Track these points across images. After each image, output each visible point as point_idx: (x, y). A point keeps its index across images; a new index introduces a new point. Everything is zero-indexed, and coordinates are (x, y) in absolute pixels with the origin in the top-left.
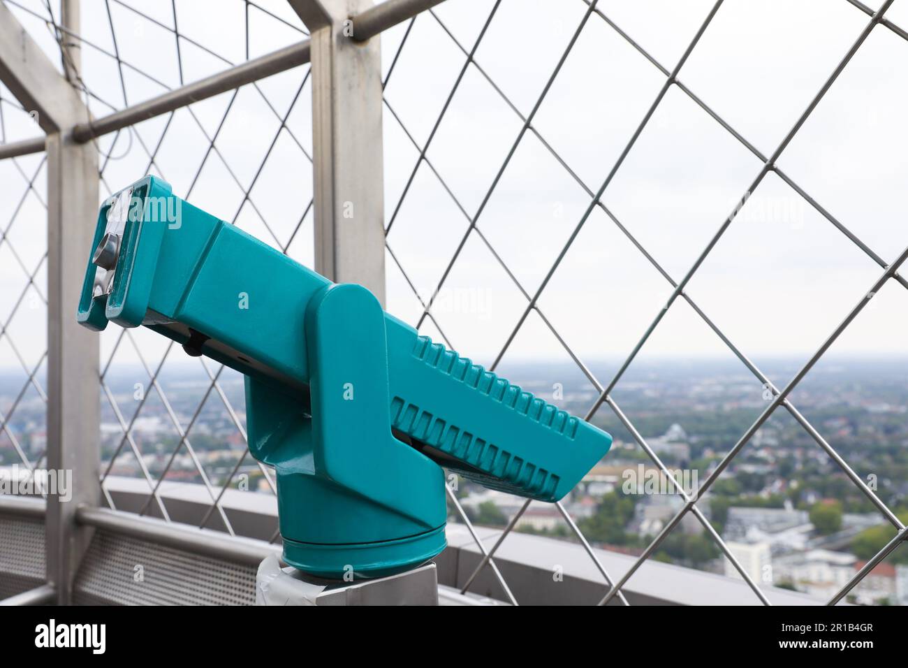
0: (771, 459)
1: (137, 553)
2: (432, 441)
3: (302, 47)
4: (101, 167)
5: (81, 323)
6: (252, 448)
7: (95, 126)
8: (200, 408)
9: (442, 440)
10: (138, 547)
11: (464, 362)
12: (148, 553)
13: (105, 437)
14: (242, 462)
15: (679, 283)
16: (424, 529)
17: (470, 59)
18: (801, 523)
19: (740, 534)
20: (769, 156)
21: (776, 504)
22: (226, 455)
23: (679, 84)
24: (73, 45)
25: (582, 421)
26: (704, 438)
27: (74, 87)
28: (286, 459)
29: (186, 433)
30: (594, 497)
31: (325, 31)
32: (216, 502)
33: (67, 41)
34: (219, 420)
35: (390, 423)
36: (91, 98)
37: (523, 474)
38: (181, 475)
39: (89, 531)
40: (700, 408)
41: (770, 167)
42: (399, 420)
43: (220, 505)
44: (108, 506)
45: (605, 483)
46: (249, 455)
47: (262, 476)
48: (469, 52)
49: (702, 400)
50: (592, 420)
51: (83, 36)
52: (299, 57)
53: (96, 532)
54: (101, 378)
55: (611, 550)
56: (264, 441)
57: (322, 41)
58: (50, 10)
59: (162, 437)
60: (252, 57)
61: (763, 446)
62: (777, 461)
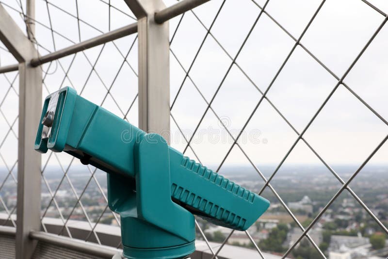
0: (351, 213)
1: (57, 252)
2: (189, 203)
3: (133, 26)
4: (43, 78)
5: (36, 150)
6: (110, 205)
7: (41, 59)
8: (86, 187)
9: (194, 202)
10: (57, 250)
11: (204, 168)
12: (62, 253)
13: (42, 199)
14: (105, 211)
15: (300, 133)
16: (186, 242)
17: (209, 32)
18: (365, 244)
19: (337, 248)
20: (340, 78)
21: (353, 234)
22: (97, 208)
23: (301, 45)
24: (32, 23)
25: (257, 195)
26: (319, 203)
27: (32, 42)
28: (125, 211)
29: (80, 198)
30: (268, 230)
31: (144, 19)
32: (93, 229)
33: (29, 21)
34: (94, 191)
35: (171, 194)
36: (39, 47)
37: (230, 218)
38: (76, 217)
39: (35, 242)
40: (317, 188)
41: (341, 82)
42: (175, 193)
43: (95, 231)
44: (44, 231)
45: (273, 223)
46: (108, 208)
47: (114, 218)
48: (208, 29)
49: (318, 185)
50: (261, 194)
51: (36, 19)
52: (132, 30)
53: (38, 243)
54: (42, 172)
55: (276, 255)
56: (115, 202)
57: (143, 23)
58: (22, 8)
59: (67, 199)
60: (111, 30)
61: (347, 207)
62: (354, 214)
